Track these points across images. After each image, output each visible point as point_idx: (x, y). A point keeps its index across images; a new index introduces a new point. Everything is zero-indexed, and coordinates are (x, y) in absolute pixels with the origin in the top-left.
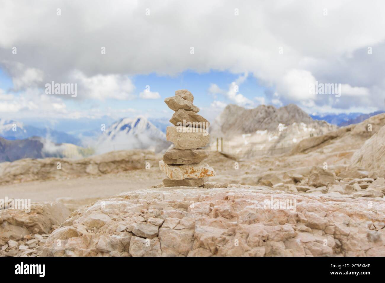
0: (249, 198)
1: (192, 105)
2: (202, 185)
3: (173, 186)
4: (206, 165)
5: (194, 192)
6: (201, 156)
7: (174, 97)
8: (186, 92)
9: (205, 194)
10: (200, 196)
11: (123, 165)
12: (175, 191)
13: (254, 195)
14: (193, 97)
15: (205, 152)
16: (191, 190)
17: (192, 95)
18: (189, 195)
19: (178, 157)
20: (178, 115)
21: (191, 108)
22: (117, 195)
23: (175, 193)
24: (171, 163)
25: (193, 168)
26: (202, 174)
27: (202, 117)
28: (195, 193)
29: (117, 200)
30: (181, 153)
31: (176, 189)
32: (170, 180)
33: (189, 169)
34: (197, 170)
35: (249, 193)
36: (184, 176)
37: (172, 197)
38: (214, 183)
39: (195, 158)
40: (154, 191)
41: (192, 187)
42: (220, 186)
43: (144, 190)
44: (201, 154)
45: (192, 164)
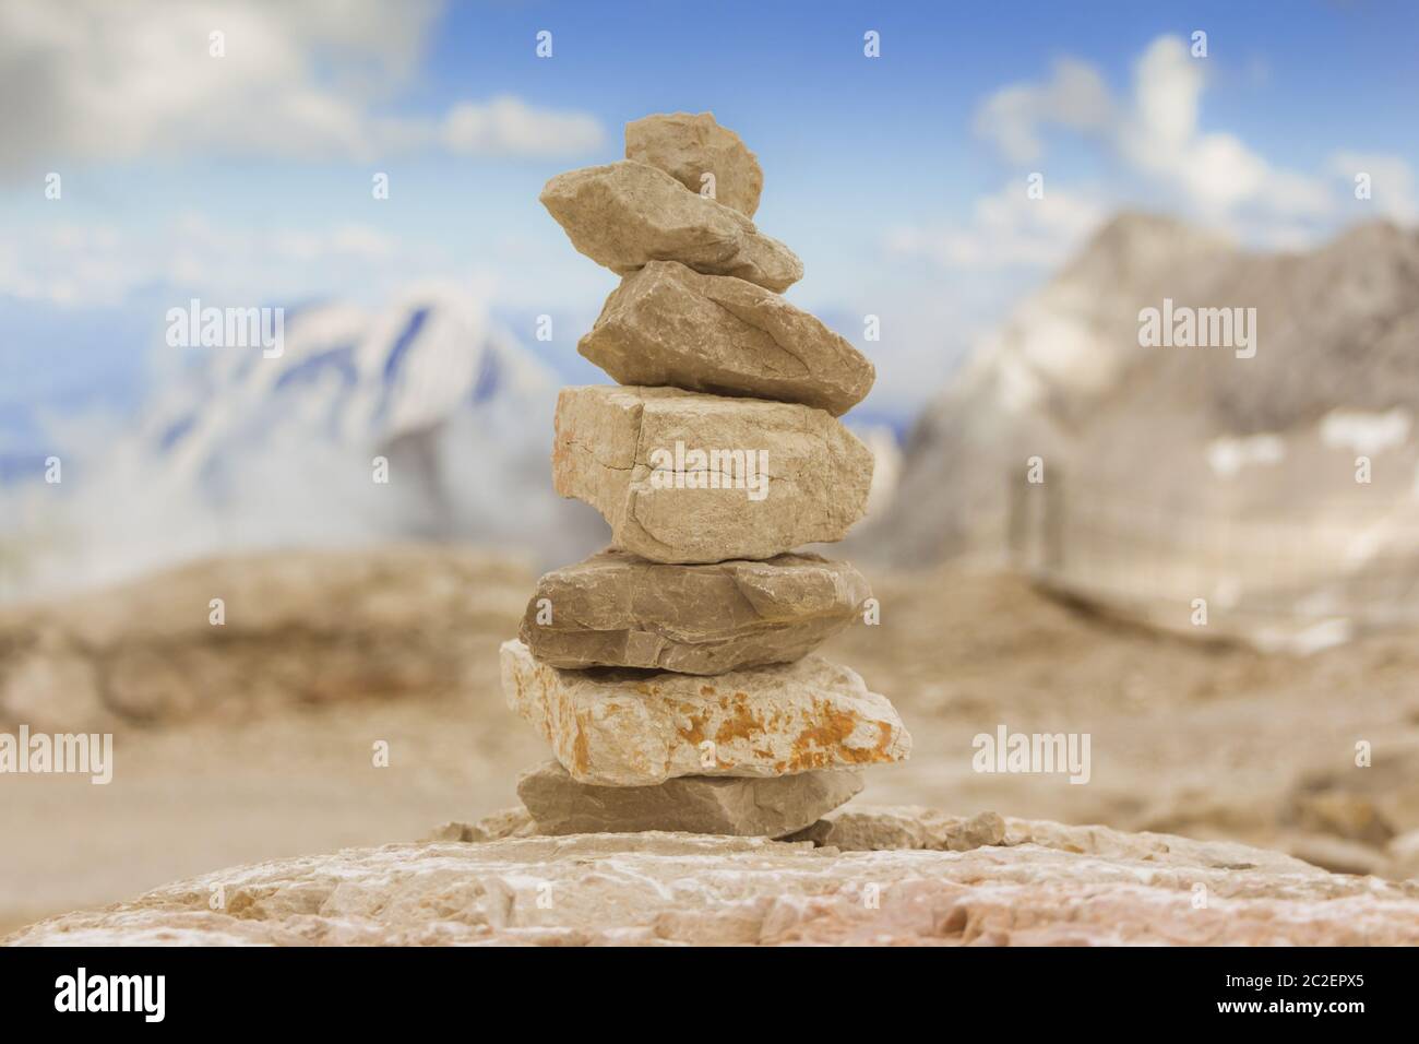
0: (1111, 927)
1: (749, 231)
2: (812, 822)
3: (595, 828)
4: (844, 679)
5: (734, 875)
6: (797, 608)
7: (612, 169)
8: (702, 132)
9: (809, 887)
10: (772, 902)
11: (292, 666)
12: (599, 863)
13: (1157, 905)
14: (758, 172)
15: (829, 586)
16: (713, 859)
17: (750, 157)
18: (697, 899)
19: (633, 617)
20: (638, 307)
21: (736, 252)
22: (177, 888)
23: (590, 881)
24: (584, 660)
25: (743, 698)
26: (812, 742)
27: (820, 326)
28: (742, 882)
29: (167, 923)
30: (658, 588)
31: (615, 847)
32: (575, 785)
33: (712, 704)
34: (769, 716)
35: (1121, 887)
36: (676, 759)
37: (568, 906)
38: (902, 812)
39: (755, 628)
40: (445, 863)
41: (730, 839)
42: (942, 837)
43: (379, 855)
44: (801, 595)
45: (737, 669)
